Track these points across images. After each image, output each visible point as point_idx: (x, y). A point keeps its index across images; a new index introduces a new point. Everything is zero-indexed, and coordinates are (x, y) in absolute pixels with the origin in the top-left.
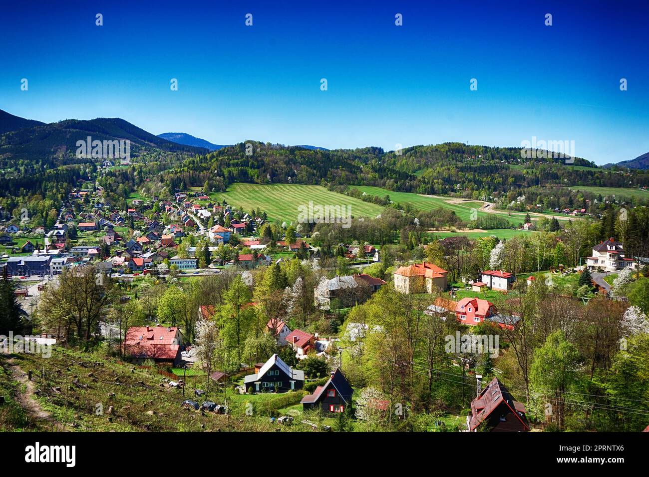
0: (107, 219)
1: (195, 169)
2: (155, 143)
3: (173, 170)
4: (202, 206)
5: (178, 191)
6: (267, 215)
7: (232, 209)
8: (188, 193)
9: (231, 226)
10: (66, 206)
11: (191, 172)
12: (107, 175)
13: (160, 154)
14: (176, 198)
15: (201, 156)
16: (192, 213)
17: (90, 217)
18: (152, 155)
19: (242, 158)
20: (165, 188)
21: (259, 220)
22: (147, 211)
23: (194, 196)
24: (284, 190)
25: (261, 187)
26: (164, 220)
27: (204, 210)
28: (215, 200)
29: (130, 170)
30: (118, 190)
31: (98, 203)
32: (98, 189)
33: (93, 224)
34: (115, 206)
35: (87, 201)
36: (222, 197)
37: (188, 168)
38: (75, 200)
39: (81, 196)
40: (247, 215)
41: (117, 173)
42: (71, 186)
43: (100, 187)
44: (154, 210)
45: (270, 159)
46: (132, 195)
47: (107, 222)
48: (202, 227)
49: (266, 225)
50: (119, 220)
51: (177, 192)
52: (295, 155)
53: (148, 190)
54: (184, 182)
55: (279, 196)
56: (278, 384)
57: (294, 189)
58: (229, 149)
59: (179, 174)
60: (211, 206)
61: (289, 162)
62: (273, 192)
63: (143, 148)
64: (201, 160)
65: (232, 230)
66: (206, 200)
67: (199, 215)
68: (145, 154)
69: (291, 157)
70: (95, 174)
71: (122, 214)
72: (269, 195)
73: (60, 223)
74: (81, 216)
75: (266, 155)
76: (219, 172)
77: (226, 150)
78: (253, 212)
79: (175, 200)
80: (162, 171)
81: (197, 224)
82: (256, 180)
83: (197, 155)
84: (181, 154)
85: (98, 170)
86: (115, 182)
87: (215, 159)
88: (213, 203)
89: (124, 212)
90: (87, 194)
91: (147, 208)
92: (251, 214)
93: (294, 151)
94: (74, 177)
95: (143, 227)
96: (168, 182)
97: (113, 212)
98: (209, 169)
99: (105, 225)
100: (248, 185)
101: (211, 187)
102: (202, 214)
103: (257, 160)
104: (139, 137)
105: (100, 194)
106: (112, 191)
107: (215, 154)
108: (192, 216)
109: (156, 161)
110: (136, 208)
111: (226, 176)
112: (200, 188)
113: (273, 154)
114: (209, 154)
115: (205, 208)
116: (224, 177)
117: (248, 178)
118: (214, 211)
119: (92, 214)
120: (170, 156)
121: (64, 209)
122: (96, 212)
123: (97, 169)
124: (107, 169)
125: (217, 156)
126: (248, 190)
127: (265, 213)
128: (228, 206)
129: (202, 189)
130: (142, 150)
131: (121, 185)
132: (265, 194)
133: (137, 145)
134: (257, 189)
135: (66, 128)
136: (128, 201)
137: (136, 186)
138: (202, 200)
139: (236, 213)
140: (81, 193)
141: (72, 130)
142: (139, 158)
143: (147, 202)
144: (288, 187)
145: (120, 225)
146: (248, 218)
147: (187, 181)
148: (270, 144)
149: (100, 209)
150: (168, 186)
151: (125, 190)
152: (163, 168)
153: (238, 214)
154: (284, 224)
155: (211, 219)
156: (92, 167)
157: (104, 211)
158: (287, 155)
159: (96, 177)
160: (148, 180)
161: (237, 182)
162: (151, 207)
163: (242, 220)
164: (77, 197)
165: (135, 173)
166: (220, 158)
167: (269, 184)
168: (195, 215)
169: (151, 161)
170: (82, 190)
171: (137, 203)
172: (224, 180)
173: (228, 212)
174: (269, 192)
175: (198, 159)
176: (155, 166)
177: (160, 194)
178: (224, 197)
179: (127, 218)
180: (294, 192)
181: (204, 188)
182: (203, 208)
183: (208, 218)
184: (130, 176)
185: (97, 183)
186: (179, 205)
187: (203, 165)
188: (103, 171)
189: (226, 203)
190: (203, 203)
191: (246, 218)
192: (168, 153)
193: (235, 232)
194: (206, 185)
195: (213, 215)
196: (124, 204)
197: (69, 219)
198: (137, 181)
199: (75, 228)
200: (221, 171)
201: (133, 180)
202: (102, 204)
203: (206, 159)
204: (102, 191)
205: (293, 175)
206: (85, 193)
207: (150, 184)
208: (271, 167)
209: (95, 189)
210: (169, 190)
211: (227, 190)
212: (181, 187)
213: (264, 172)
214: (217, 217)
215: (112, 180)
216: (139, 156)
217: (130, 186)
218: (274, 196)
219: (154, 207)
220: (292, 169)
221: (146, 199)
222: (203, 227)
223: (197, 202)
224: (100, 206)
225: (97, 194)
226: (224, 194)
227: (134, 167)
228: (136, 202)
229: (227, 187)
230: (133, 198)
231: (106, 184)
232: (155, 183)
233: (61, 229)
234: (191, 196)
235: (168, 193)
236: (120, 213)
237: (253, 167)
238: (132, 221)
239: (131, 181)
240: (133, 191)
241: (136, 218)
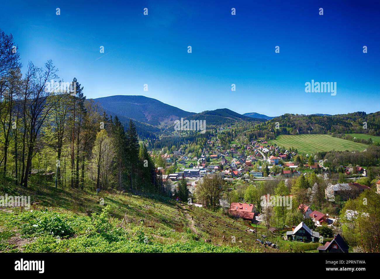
0: (222, 153)
1: (260, 129)
2: (242, 118)
3: (250, 130)
4: (264, 146)
5: (253, 140)
6: (298, 151)
7: (279, 148)
8: (257, 140)
9: (279, 156)
10: (205, 148)
11: (259, 130)
12: (221, 134)
13: (244, 123)
14: (252, 143)
15: (263, 123)
16: (260, 150)
17: (215, 152)
18: (241, 124)
19: (283, 123)
20: (247, 138)
21: (294, 153)
22: (239, 150)
23: (261, 142)
24: (307, 138)
25: (294, 136)
26: (246, 153)
27: (265, 149)
28: (271, 143)
29: (231, 131)
30: (226, 140)
31: (218, 146)
32: (218, 140)
33: (216, 156)
34: (225, 147)
35: (214, 146)
36: (274, 142)
37: (257, 129)
38: (209, 145)
39: (211, 143)
40: (287, 150)
41: (226, 133)
42: (207, 139)
43: (219, 139)
44: (242, 149)
45: (298, 122)
46: (232, 142)
47: (222, 155)
48: (264, 157)
49: (297, 156)
50: (227, 154)
51: (252, 140)
52: (312, 119)
53: (239, 140)
54: (255, 136)
55: (304, 140)
56: (304, 238)
57: (312, 137)
58: (277, 118)
59: (253, 132)
60: (269, 146)
61: (308, 123)
62: (301, 139)
63: (237, 121)
64: (263, 124)
65: (280, 158)
66: (266, 143)
67: (263, 151)
68: (237, 123)
69: (309, 120)
70: (216, 133)
71: (228, 151)
72: (298, 140)
73: (203, 155)
74: (211, 152)
75: (296, 120)
76: (272, 130)
77: (275, 119)
78: (290, 149)
79: (252, 144)
80: (245, 130)
81: (262, 155)
82: (291, 133)
83: (261, 122)
84: (254, 122)
85: (218, 132)
86: (225, 137)
87: (270, 124)
88: (269, 145)
89: (229, 150)
90: (213, 142)
91: (239, 148)
92: (289, 150)
93: (311, 117)
94: (208, 135)
95: (237, 157)
96: (248, 136)
97: (224, 150)
98: (267, 129)
99: (221, 156)
100: (287, 136)
101: (268, 137)
102: (264, 151)
103: (291, 123)
104: (234, 116)
105: (219, 142)
106: (224, 141)
107: (270, 121)
108: (260, 151)
109: (242, 126)
110: (234, 148)
111: (275, 132)
112: (263, 138)
113: (299, 120)
114: (267, 121)
115: (266, 148)
116: (274, 132)
117: (287, 132)
118: (270, 149)
119: (216, 151)
120: (248, 124)
121: (204, 149)
122: (217, 150)
123: (217, 131)
124: (221, 131)
125: (271, 122)
126: (287, 138)
127: (296, 150)
128: (277, 146)
129: (264, 138)
130: (236, 121)
131: (227, 138)
132: (296, 140)
133: (234, 119)
134: (292, 138)
135: (205, 114)
136: (231, 145)
137: (234, 138)
138: (264, 144)
139: (281, 150)
140: (211, 142)
141: (207, 115)
142: (235, 125)
143: (239, 145)
144: (309, 136)
145: (227, 156)
146: (287, 152)
147: (257, 135)
148: (297, 115)
149: (219, 149)
150: (248, 138)
151: (229, 140)
152: (245, 129)
153: (282, 150)
154: (307, 155)
155: (269, 153)
156: (215, 131)
157: (220, 150)
158: (307, 119)
159: (217, 135)
160: (239, 135)
161: (281, 134)
162: (241, 148)
163: (284, 153)
164: (210, 144)
165: (233, 132)
166: (272, 123)
167: (298, 135)
168: (261, 151)
169: (240, 127)
170: (212, 141)
171: (234, 146)
172: (275, 133)
173: (277, 149)
174: (298, 138)
175: (262, 124)
176: (242, 128)
177: (244, 141)
178: (275, 142)
179: (230, 153)
180: (312, 138)
181: (265, 138)
182: (265, 147)
183: (267, 152)
184: (231, 134)
185: (217, 137)
186: (253, 146)
187: (264, 127)
188: (220, 132)
189: (276, 145)
190: (264, 145)
191: (286, 152)
192: (247, 122)
193: (281, 159)
194: (266, 136)
195: (270, 151)
196: (229, 146)
197: (207, 153)
198: (234, 136)
199: (209, 157)
200: (273, 129)
201: (233, 135)
202: (220, 147)
203: (265, 124)
204: (220, 141)
205: (311, 129)
206: (212, 142)
207: (240, 137)
208: (299, 126)
209: (217, 140)
210: (249, 140)
211: (276, 138)
212: (254, 138)
213: (295, 128)
214: (271, 152)
215: (223, 136)
216: (235, 124)
217: (231, 138)
218: (301, 141)
219: (242, 148)
220: (310, 127)
221: (238, 144)
222: (265, 157)
223: (262, 145)
224: (219, 147)
225: (217, 142)
226: (275, 141)
227: (233, 130)
228: (234, 145)
229: (276, 137)
230: (232, 143)
231: (221, 138)
232: (242, 136)
233: (203, 158)
234: (259, 142)
235: (248, 141)
236: (227, 150)
237: (289, 127)
238: (233, 154)
239: (232, 136)
240: (233, 140)
241: (234, 153)
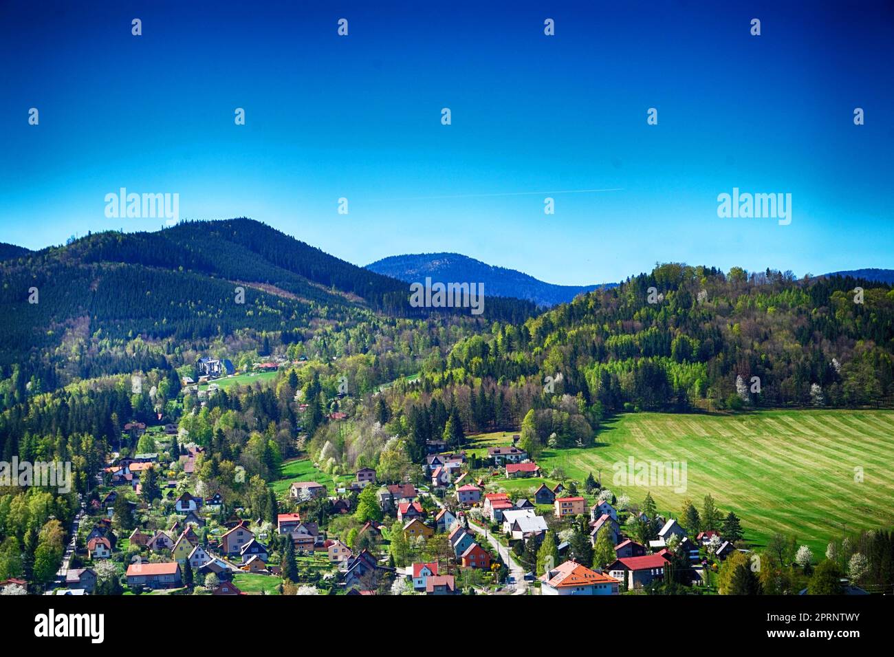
0: (215, 548)
1: (489, 373)
2: (358, 294)
3: (416, 378)
4: (515, 497)
5: (436, 450)
6: (742, 523)
7: (619, 506)
8: (469, 453)
9: (617, 566)
10: (90, 511)
11: (478, 382)
12: (211, 404)
13: (376, 328)
14: (430, 472)
15: (509, 328)
16: (484, 521)
17: (161, 544)
18: (352, 332)
19: (646, 327)
20: (394, 439)
21: (714, 539)
22: (339, 520)
23: (490, 463)
24: (799, 433)
25: (714, 423)
26: (392, 548)
27: (524, 512)
28: (561, 474)
29: (281, 385)
30: (246, 453)
31: (186, 498)
32: (185, 452)
33: (170, 568)
34: (237, 504)
35: (152, 492)
36: (581, 463)
37: (468, 370)
38: (117, 489)
39: (135, 476)
40: (670, 523)
41: (243, 398)
42: (105, 442)
43: (191, 446)
44: (359, 515)
45: (745, 323)
46: (290, 467)
47: (212, 559)
48: (517, 571)
49: (737, 558)
50: (249, 552)
51: (432, 453)
52: (833, 308)
53: (341, 449)
54: (456, 419)
55: (783, 452)
57: (834, 428)
58: (601, 298)
59: (437, 393)
60: (546, 496)
61: (811, 334)
62: (760, 441)
63: (323, 311)
64: (508, 340)
65: (622, 579)
66: (527, 475)
67: (506, 528)
68: (329, 329)
69: (815, 313)
70: (174, 403)
71: (260, 530)
72: (743, 452)
73: (75, 565)
74: (136, 541)
75: (728, 312)
76: (570, 379)
77: (591, 303)
78: (693, 513)
79: (428, 479)
80: (384, 382)
81: (500, 560)
82: (697, 401)
83: (496, 324)
84: (444, 324)
85: (185, 390)
86: (236, 426)
87: (554, 335)
88: (552, 484)
89: (266, 525)
90: (151, 470)
91: (338, 508)
92: (682, 518)
93: (828, 293)
94: (114, 416)
95: (327, 575)
96: (403, 419)
97: (230, 526)
98: (534, 370)
99: (206, 570)
100: (670, 421)
101: (543, 430)
102: (516, 526)
103: (696, 331)
104: (309, 277)
105: (191, 468)
106: (227, 455)
107: (554, 316)
108: (483, 532)
109: (365, 351)
110: (303, 510)
111: (593, 391)
112: (509, 437)
113: (753, 307)
114: (535, 317)
115: (528, 505)
116: (587, 395)
117: (669, 393)
118: (558, 513)
119: (169, 533)
120: (407, 332)
121: (83, 521)
122: (179, 527)
123: (180, 387)
124: (213, 386)
125: (562, 323)
126: (670, 436)
127: (732, 517)
128: (603, 494)
129: (516, 440)
130: (317, 316)
131: (254, 435)
132: (729, 449)
133: (304, 301)
134: (704, 433)
135: (89, 260)
136: (277, 486)
137: (302, 438)
138: (515, 476)
139: (631, 519)
140: (134, 467)
141: (105, 265)
142: (312, 343)
143: (338, 491)
144: (811, 420)
145: (254, 569)
146: (673, 536)
147: (466, 412)
148: (740, 274)
149: (191, 516)
150: (402, 433)
151: (269, 451)
152: (383, 373)
153: (638, 521)
154: (803, 552)
155: (547, 541)
156: (165, 381)
157: (202, 523)
158: (803, 307)
159: (178, 413)
160: (340, 415)
161: (631, 410)
162: (351, 506)
163: (653, 544)
164: (123, 480)
165: (300, 395)
166: (573, 332)
167: (744, 412)
168: (495, 529)
169: (348, 353)
170: (138, 456)
171: (305, 494)
172: (589, 403)
173: (605, 516)
174: (746, 439)
175: (500, 338)
176: (361, 367)
177: (378, 462)
178: (591, 463)
179: (274, 544)
180: (833, 438)
181: (521, 434)
182: (521, 502)
183: (537, 539)
184: (283, 405)
185: (182, 432)
186: (441, 495)
187: (518, 357)
188: (200, 394)
189: (597, 485)
190: (518, 485)
191: (666, 536)
192: (401, 322)
193: (631, 586)
194: (526, 423)
195: (555, 526)
196: (265, 497)
197: (100, 550)
198: (304, 418)
199: (115, 579)
200: (577, 374)
201: (293, 418)
202: (199, 501)
203: (524, 336)
204: (198, 458)
205: (829, 377)
206: (145, 466)
207: (346, 428)
208: (748, 351)
209: (177, 452)
210: (409, 447)
211: (599, 440)
212: (446, 435)
213: (725, 370)
214: (566, 535)
215: (226, 421)
216: (311, 337)
217: (283, 439)
218: (763, 454)
219: (361, 505)
220: (822, 357)
221: (335, 478)
222: (520, 569)
223: (501, 484)
224: (193, 506)
225: (181, 469)
226: (589, 455)
227: (294, 376)
228: (302, 489)
229: (597, 429)
230: (291, 477)
231: (209, 435)
232: (363, 424)
233: (75, 585)
234: (478, 464)
235: (405, 458)
236: (254, 529)
237: (684, 355)
238: (292, 554)
239: (286, 422)
240: (292, 453)
241: (303, 543)
